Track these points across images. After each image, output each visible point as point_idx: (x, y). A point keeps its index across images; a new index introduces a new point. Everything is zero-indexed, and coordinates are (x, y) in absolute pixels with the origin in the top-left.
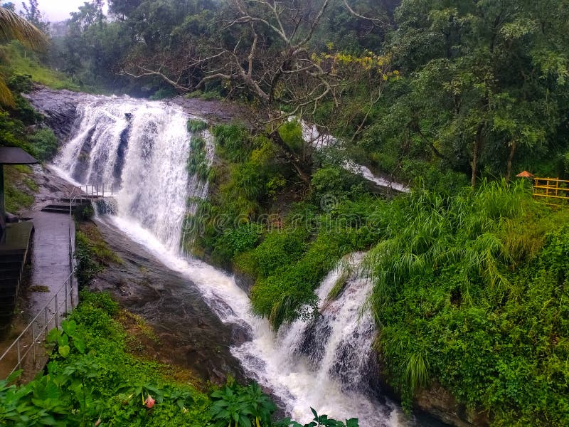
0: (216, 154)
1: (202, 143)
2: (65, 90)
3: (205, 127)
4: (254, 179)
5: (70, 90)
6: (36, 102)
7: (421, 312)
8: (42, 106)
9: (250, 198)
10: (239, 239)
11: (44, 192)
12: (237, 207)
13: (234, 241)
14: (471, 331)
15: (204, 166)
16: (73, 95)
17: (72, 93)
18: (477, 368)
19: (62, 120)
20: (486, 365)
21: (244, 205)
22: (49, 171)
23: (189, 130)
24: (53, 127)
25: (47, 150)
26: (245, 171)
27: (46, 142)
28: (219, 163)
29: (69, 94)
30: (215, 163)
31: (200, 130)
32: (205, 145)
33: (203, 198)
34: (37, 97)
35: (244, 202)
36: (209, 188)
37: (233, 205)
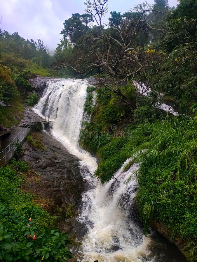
0: (96, 102)
1: (91, 97)
2: (47, 77)
3: (94, 89)
4: (110, 113)
5: (49, 77)
6: (35, 83)
7: (156, 181)
8: (37, 84)
9: (107, 122)
10: (100, 141)
11: (26, 119)
12: (101, 126)
13: (98, 142)
14: (175, 193)
15: (91, 107)
16: (50, 79)
17: (49, 78)
18: (175, 214)
19: (41, 89)
20: (180, 213)
21: (104, 125)
22: (32, 111)
23: (87, 91)
24: (37, 92)
25: (33, 102)
26: (107, 109)
27: (33, 98)
28: (97, 106)
29: (48, 78)
30: (95, 106)
31: (92, 91)
32: (92, 98)
33: (88, 122)
34: (35, 80)
35: (104, 124)
36: (91, 117)
37: (99, 125)
